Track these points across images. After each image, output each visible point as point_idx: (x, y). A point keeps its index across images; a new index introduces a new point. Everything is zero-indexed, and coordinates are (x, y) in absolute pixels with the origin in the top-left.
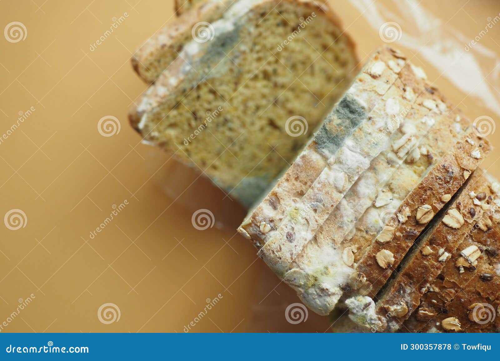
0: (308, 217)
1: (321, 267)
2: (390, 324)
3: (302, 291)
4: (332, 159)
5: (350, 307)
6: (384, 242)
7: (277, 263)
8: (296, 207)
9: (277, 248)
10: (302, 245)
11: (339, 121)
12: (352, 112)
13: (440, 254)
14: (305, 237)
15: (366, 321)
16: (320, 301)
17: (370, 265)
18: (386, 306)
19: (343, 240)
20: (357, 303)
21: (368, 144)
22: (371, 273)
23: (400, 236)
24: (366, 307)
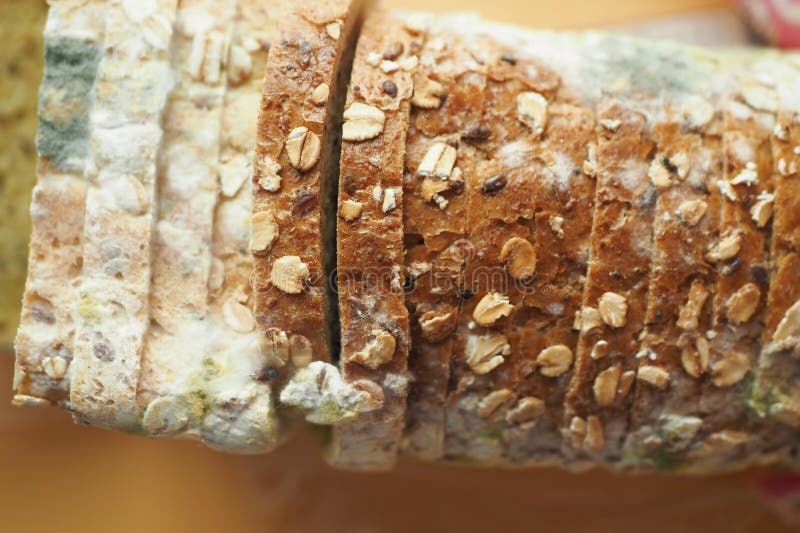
0: (113, 297)
1: (197, 368)
2: (386, 383)
3: (195, 432)
4: (89, 166)
5: (295, 403)
6: (267, 247)
7: (112, 413)
8: (81, 293)
9: (93, 388)
10: (134, 351)
11: (62, 93)
12: (75, 61)
13: (378, 199)
14: (131, 334)
15: (340, 408)
16: (239, 429)
17: (274, 305)
18: (351, 358)
19: (209, 293)
20: (301, 387)
21: (133, 97)
22: (287, 317)
23: (288, 217)
24: (321, 383)
